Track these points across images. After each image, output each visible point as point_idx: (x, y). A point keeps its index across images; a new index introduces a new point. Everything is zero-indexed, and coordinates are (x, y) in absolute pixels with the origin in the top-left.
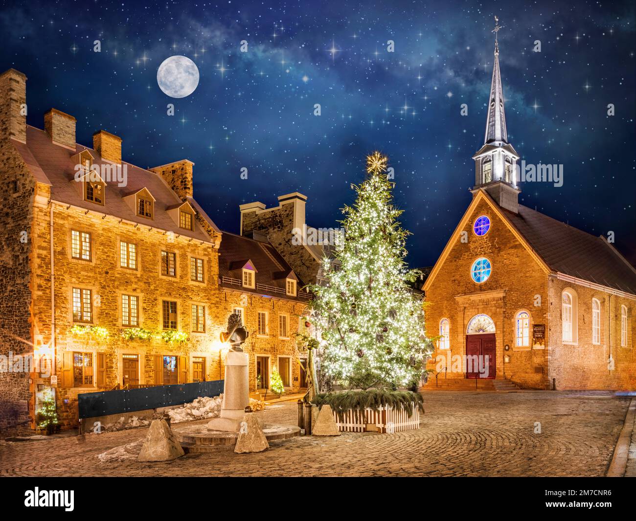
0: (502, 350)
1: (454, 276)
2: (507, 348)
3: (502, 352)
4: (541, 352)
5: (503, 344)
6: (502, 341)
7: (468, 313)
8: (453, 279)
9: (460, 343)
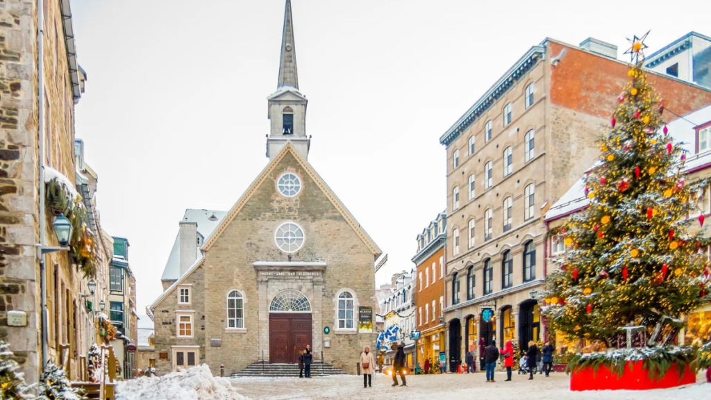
0: (321, 332)
1: (249, 239)
2: (327, 330)
3: (321, 335)
4: (368, 336)
5: (322, 326)
6: (321, 322)
7: (273, 287)
8: (249, 241)
9: (262, 322)
